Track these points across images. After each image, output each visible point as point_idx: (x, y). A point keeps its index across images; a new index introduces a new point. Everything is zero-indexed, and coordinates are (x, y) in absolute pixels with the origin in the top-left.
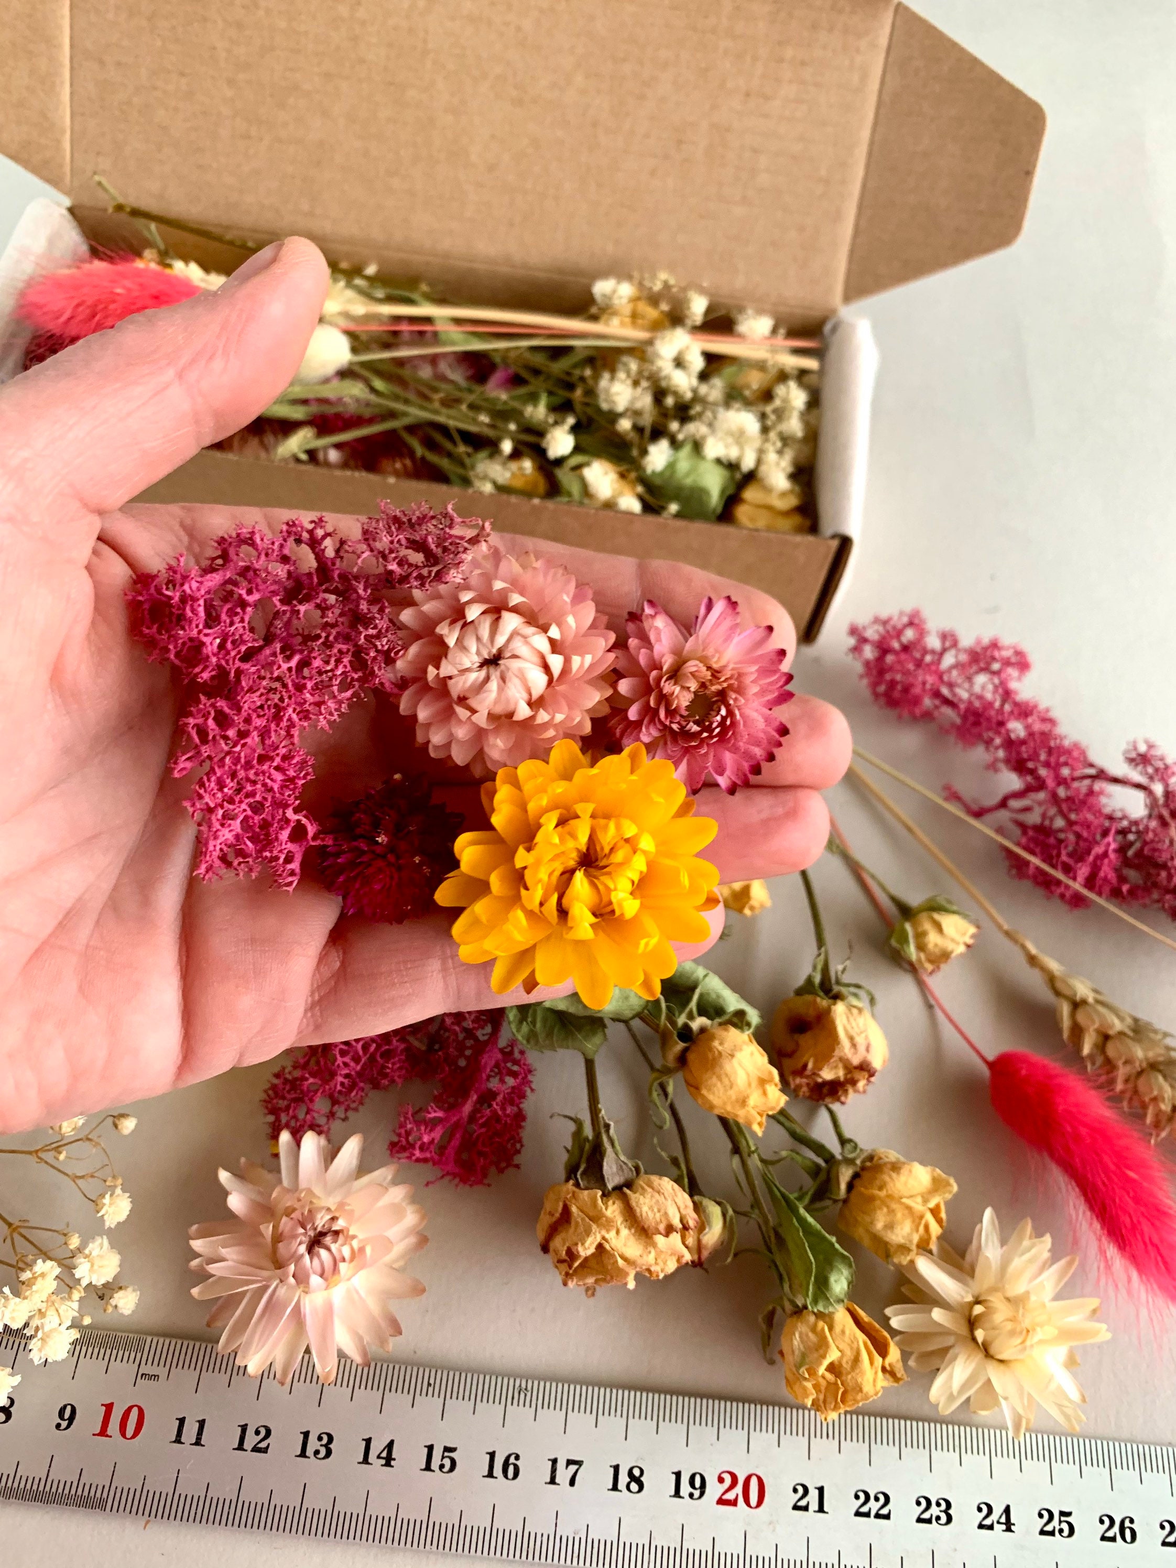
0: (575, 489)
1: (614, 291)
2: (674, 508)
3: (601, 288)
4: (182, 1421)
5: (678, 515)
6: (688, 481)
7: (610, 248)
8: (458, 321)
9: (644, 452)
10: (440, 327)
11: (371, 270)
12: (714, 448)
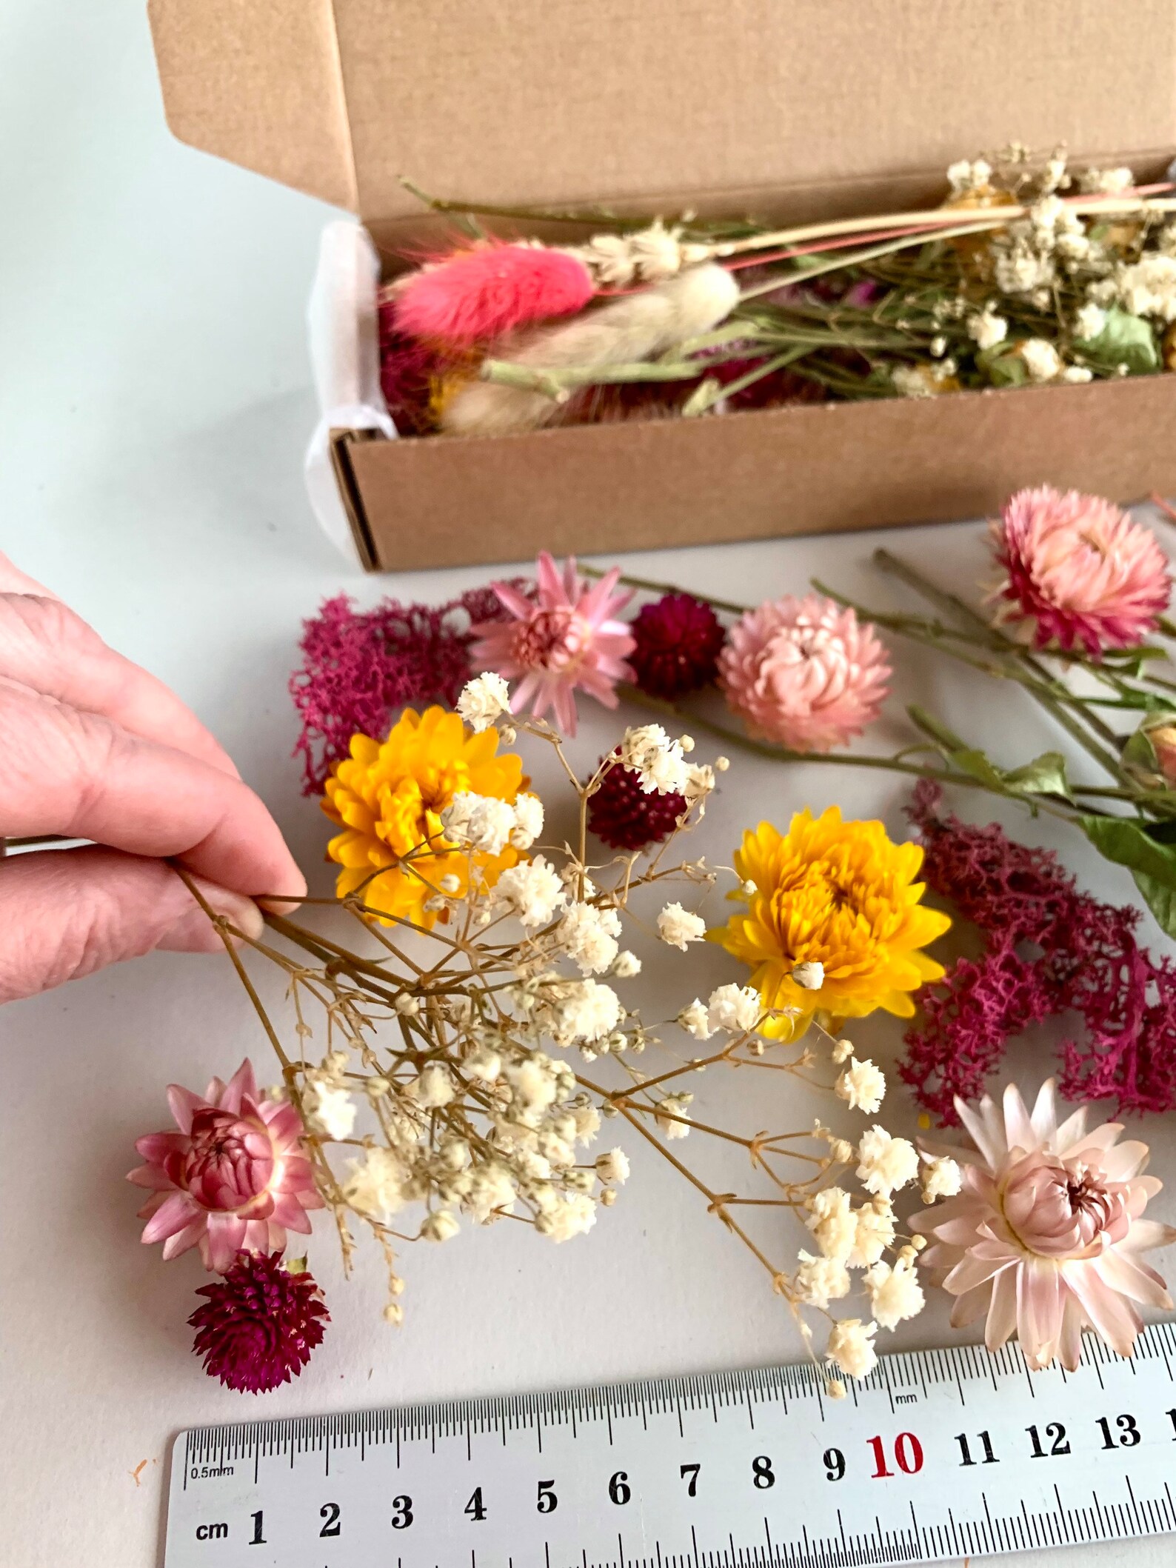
0: (1015, 372)
1: (972, 173)
2: (1123, 369)
3: (956, 173)
4: (962, 1439)
5: (1130, 373)
6: (1125, 341)
7: (939, 136)
8: (802, 243)
9: (1073, 320)
10: (794, 252)
11: (689, 216)
12: (1143, 302)
